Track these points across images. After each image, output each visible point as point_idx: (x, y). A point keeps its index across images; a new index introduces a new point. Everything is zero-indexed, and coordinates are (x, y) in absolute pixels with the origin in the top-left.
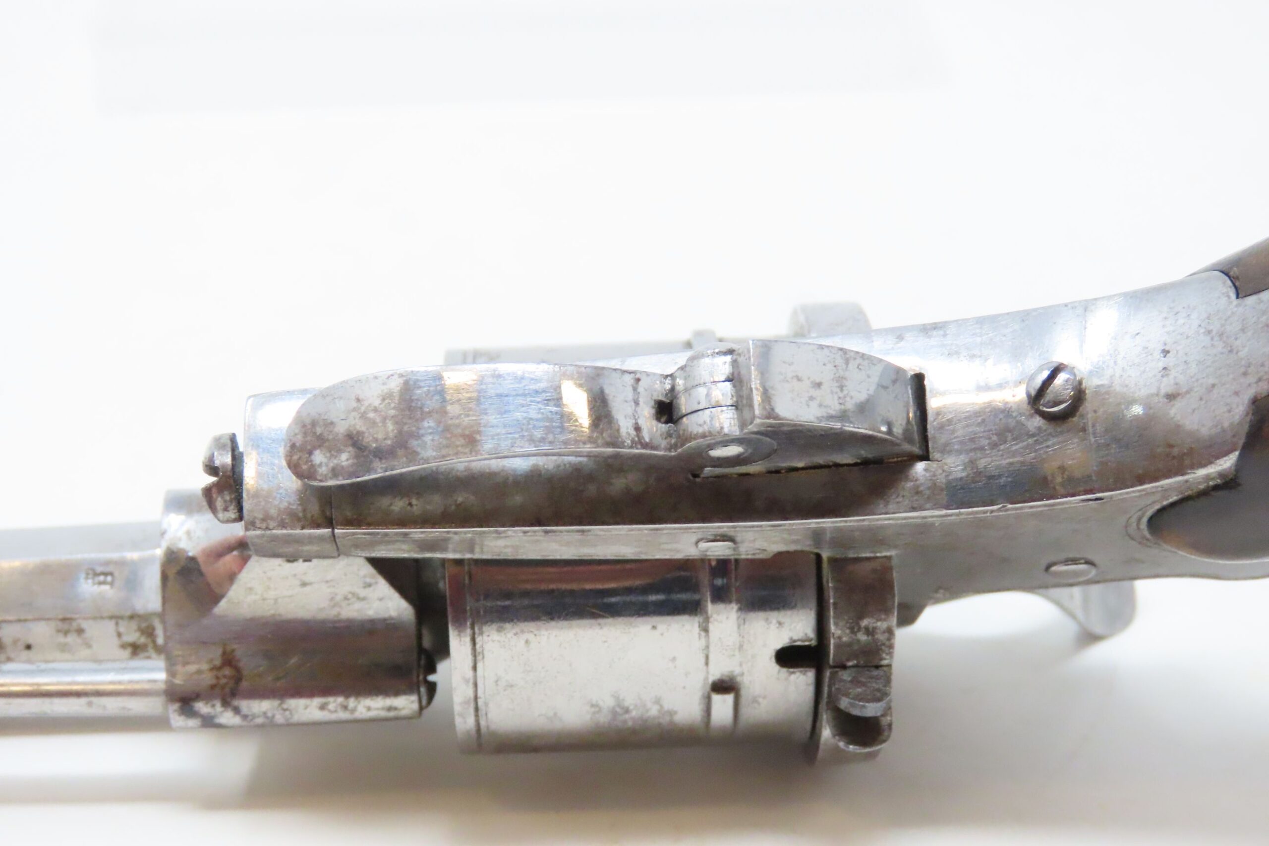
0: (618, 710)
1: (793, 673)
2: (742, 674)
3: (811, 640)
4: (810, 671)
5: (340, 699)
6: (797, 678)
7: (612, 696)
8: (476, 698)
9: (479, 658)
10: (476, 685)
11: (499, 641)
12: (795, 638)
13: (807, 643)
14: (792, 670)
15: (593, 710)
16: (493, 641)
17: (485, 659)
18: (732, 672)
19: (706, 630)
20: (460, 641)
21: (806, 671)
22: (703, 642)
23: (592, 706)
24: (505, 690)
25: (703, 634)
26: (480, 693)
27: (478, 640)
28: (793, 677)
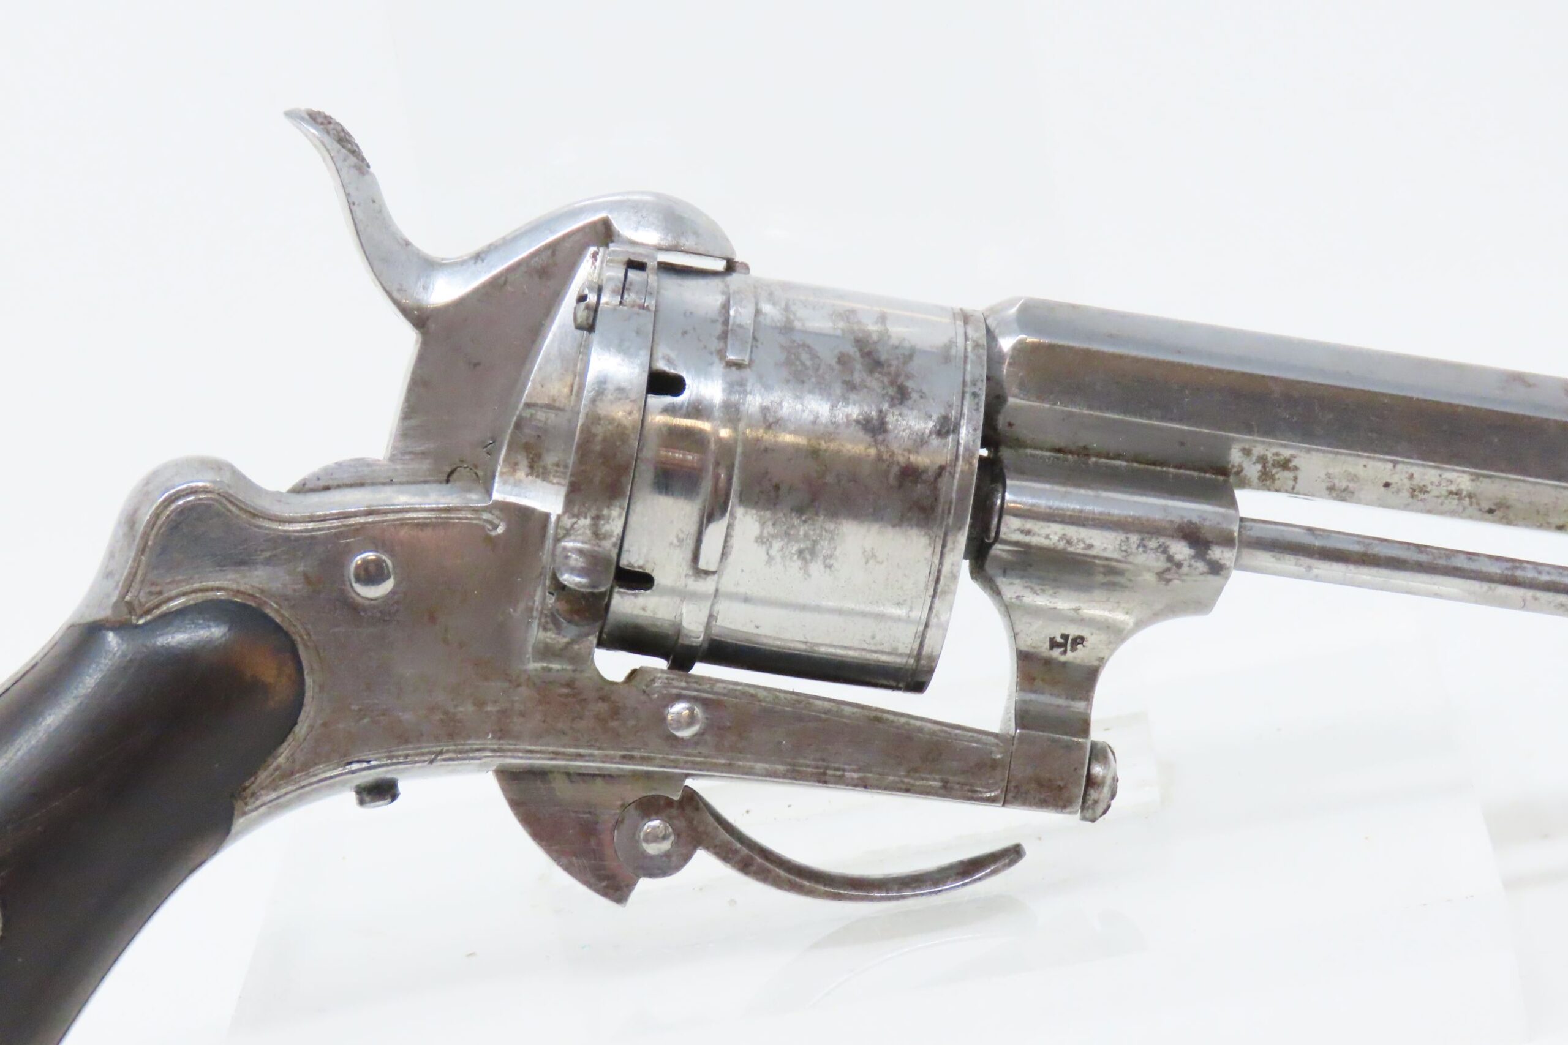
0: (808, 557)
1: (640, 567)
2: (687, 575)
3: (619, 592)
4: (624, 565)
5: (1071, 549)
6: (637, 560)
7: (809, 576)
8: (934, 596)
9: (920, 634)
10: (931, 609)
11: (899, 642)
12: (632, 598)
13: (622, 590)
14: (641, 570)
15: (832, 562)
16: (904, 643)
17: (915, 631)
18: (695, 581)
19: (711, 616)
20: (932, 649)
21: (628, 566)
22: (717, 608)
23: (830, 567)
24: (905, 601)
25: (715, 614)
26: (929, 600)
27: (916, 646)
28: (641, 563)
